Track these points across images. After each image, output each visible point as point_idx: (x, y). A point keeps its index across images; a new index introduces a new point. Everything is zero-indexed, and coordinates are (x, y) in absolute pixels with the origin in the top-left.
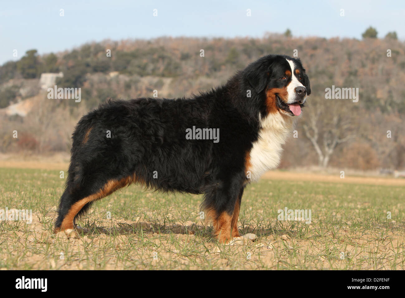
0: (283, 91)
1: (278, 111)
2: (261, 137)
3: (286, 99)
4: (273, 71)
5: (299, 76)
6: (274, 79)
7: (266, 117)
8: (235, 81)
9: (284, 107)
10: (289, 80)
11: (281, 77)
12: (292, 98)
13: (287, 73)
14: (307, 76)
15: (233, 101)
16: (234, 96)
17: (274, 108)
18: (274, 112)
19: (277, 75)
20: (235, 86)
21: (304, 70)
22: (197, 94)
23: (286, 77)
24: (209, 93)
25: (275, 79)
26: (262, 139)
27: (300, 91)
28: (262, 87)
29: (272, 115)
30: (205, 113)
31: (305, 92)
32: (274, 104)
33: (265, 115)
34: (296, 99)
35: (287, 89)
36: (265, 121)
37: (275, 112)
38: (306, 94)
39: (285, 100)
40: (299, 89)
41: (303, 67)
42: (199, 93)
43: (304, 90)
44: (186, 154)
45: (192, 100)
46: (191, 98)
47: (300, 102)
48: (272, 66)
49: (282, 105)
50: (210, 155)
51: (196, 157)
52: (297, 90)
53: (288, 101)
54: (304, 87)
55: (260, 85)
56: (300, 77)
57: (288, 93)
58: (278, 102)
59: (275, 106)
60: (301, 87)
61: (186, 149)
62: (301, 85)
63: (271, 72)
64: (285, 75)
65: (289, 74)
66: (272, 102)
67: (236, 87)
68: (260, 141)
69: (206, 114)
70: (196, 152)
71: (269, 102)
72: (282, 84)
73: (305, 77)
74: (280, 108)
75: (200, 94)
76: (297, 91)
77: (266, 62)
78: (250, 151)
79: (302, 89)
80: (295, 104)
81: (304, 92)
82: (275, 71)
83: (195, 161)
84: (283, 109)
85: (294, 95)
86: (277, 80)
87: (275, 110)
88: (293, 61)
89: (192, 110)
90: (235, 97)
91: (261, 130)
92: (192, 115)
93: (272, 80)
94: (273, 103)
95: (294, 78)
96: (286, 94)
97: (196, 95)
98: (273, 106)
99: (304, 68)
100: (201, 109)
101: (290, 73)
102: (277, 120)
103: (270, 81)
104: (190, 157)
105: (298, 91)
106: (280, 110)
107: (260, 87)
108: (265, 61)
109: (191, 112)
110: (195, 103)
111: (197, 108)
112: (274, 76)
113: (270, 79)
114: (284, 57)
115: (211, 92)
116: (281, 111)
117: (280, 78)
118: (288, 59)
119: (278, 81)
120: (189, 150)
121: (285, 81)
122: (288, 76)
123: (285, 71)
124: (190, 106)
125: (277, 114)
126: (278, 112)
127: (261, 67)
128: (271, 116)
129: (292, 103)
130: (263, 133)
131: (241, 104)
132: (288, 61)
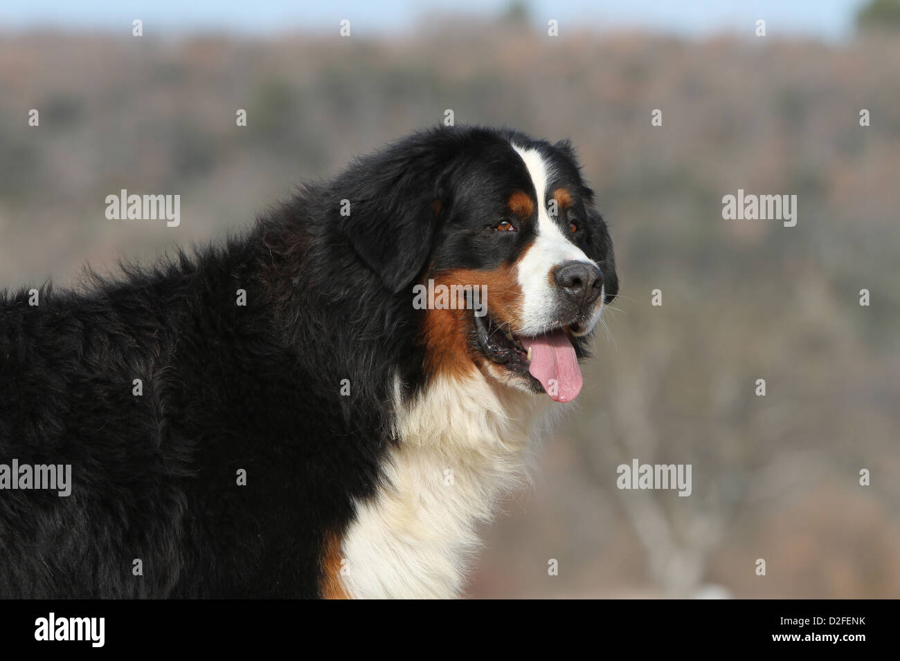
0: (500, 282)
1: (475, 368)
2: (390, 482)
3: (515, 316)
4: (457, 198)
5: (571, 216)
6: (459, 232)
7: (425, 393)
8: (290, 227)
9: (502, 352)
10: (527, 234)
11: (490, 222)
12: (541, 313)
13: (518, 202)
14: (600, 218)
15: (277, 315)
16: (283, 294)
17: (461, 355)
18: (460, 371)
19: (474, 214)
20: (291, 250)
21: (588, 193)
22: (112, 273)
23: (514, 221)
24: (164, 273)
25: (466, 231)
26: (393, 491)
27: (576, 282)
28: (410, 264)
29: (450, 383)
30: (144, 356)
31: (596, 284)
32: (460, 337)
33: (417, 383)
34: (560, 314)
35: (516, 274)
36: (418, 410)
37: (465, 370)
38: (599, 294)
39: (510, 320)
40: (572, 274)
41: (584, 177)
42: (118, 268)
43: (593, 277)
44: (59, 538)
45: (86, 302)
46: (81, 292)
47: (575, 327)
48: (451, 173)
49: (498, 341)
50: (171, 547)
51: (106, 550)
52: (561, 278)
53: (525, 327)
54: (591, 262)
55: (402, 253)
56: (573, 222)
57: (524, 290)
58: (476, 327)
59: (465, 346)
60: (577, 262)
61: (58, 516)
62: (578, 255)
63: (447, 201)
64: (507, 214)
65: (524, 209)
66: (449, 329)
67: (294, 253)
68: (384, 498)
69: (152, 363)
70: (106, 529)
71: (438, 330)
72: (495, 254)
73: (593, 221)
74: (488, 359)
75: (124, 274)
76: (562, 280)
77: (427, 153)
78: (345, 533)
79: (581, 274)
80: (551, 336)
81: (594, 286)
82: (466, 194)
83: (101, 569)
84: (503, 363)
85: (551, 300)
86: (473, 235)
87: (465, 362)
88: (540, 151)
89: (87, 345)
90: (290, 299)
91: (392, 453)
92: (85, 364)
93: (453, 235)
94: (453, 332)
95: (547, 225)
96: (512, 294)
97: (104, 275)
98: (454, 347)
99: (590, 186)
100: (131, 341)
101: (530, 206)
102: (469, 405)
103: (444, 237)
104: (76, 549)
105: (566, 279)
106: (486, 363)
107: (405, 262)
108: (421, 149)
109: (81, 351)
110: (102, 314)
111: (111, 336)
112: (460, 219)
113: (445, 230)
114: (504, 137)
115: (172, 270)
116: (492, 370)
117: (489, 225)
118: (520, 145)
119: (477, 240)
120: (72, 522)
121: (507, 240)
122: (519, 219)
123: (506, 198)
124: (79, 324)
125: (471, 378)
126: (476, 373)
127: (404, 179)
128: (446, 386)
129: (540, 331)
130: (399, 465)
131: (312, 331)
132: (521, 152)
